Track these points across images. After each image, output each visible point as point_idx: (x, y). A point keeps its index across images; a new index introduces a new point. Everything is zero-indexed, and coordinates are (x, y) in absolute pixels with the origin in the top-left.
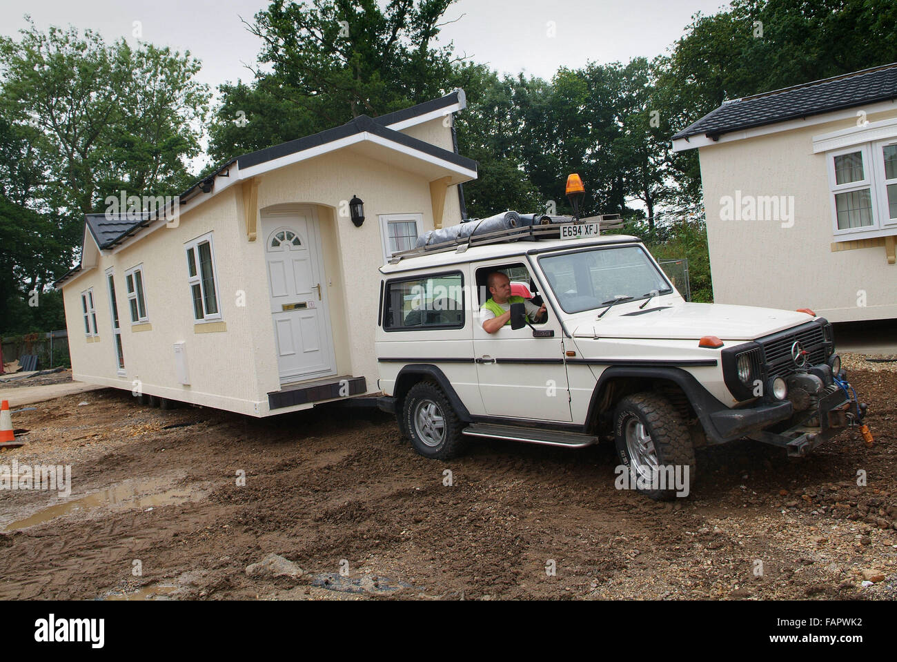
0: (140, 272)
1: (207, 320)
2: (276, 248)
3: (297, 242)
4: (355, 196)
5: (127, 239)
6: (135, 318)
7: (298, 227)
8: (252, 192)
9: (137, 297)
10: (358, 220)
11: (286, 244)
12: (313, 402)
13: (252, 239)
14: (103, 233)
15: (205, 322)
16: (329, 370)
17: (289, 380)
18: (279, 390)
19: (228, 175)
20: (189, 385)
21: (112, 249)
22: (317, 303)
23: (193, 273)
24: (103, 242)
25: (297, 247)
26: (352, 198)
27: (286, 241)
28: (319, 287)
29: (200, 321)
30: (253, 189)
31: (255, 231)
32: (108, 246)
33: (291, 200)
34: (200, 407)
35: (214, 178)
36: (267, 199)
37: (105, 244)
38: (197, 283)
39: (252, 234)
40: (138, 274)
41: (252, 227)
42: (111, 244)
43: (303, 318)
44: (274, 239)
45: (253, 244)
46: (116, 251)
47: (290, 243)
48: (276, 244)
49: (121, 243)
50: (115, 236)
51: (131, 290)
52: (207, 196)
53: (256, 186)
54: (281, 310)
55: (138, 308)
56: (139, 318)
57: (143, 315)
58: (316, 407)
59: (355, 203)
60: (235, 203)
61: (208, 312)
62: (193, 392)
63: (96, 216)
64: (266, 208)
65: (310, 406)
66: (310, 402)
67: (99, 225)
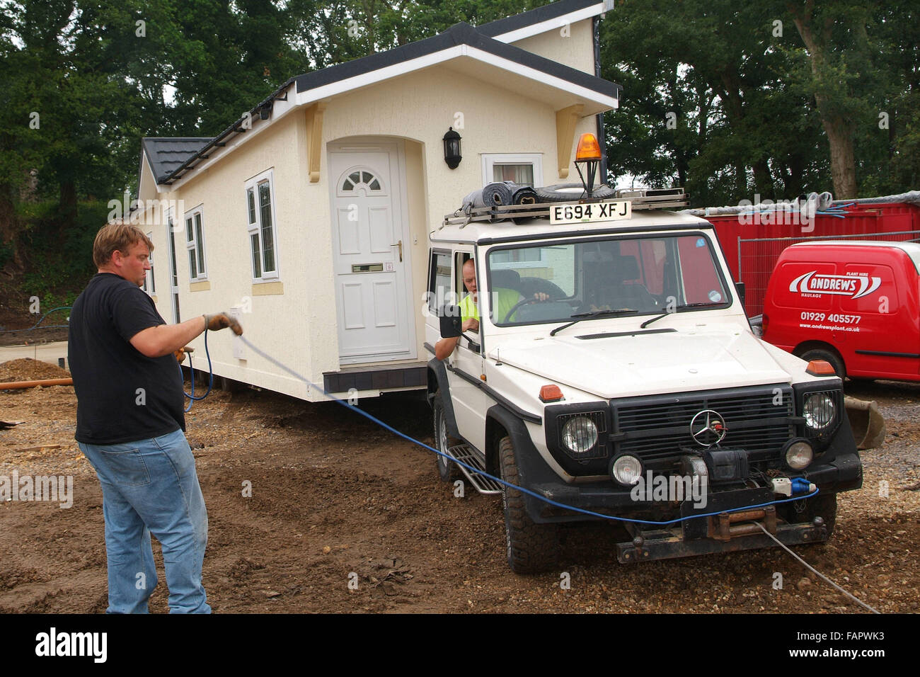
0: (200, 215)
1: (264, 279)
2: (348, 193)
3: (376, 186)
4: (451, 128)
5: (185, 173)
6: (194, 275)
7: (378, 165)
8: (316, 120)
9: (196, 248)
10: (453, 160)
11: (361, 187)
12: (379, 389)
13: (315, 180)
14: (162, 163)
15: (263, 282)
16: (407, 352)
17: (354, 360)
18: (338, 370)
19: (286, 99)
20: (245, 361)
21: (171, 184)
22: (397, 265)
23: (253, 220)
24: (162, 174)
25: (376, 192)
26: (448, 130)
27: (362, 184)
28: (400, 245)
29: (259, 280)
30: (316, 116)
31: (319, 171)
32: (166, 180)
33: (366, 131)
34: (259, 390)
35: (273, 102)
36: (334, 129)
37: (162, 177)
38: (255, 233)
39: (315, 174)
40: (198, 217)
41: (314, 164)
42: (170, 178)
43: (377, 284)
44: (347, 181)
45: (314, 187)
46: (176, 187)
47: (367, 186)
48: (348, 186)
49: (180, 178)
50: (174, 168)
51: (191, 238)
52: (265, 125)
53: (321, 112)
54: (350, 271)
55: (197, 262)
56: (198, 274)
57: (202, 270)
58: (383, 396)
59: (452, 138)
60: (296, 133)
61: (267, 270)
62: (248, 368)
63: (155, 141)
64: (335, 140)
65: (375, 394)
66: (376, 389)
67: (158, 153)
